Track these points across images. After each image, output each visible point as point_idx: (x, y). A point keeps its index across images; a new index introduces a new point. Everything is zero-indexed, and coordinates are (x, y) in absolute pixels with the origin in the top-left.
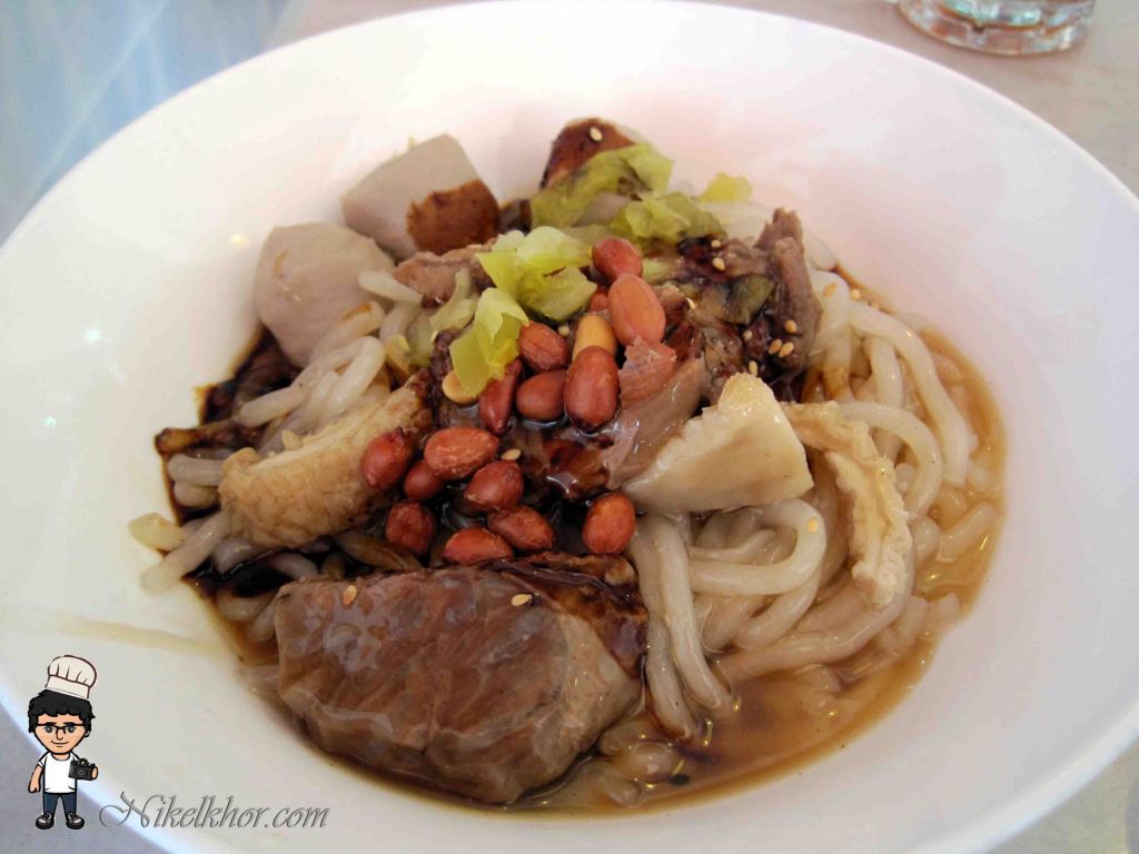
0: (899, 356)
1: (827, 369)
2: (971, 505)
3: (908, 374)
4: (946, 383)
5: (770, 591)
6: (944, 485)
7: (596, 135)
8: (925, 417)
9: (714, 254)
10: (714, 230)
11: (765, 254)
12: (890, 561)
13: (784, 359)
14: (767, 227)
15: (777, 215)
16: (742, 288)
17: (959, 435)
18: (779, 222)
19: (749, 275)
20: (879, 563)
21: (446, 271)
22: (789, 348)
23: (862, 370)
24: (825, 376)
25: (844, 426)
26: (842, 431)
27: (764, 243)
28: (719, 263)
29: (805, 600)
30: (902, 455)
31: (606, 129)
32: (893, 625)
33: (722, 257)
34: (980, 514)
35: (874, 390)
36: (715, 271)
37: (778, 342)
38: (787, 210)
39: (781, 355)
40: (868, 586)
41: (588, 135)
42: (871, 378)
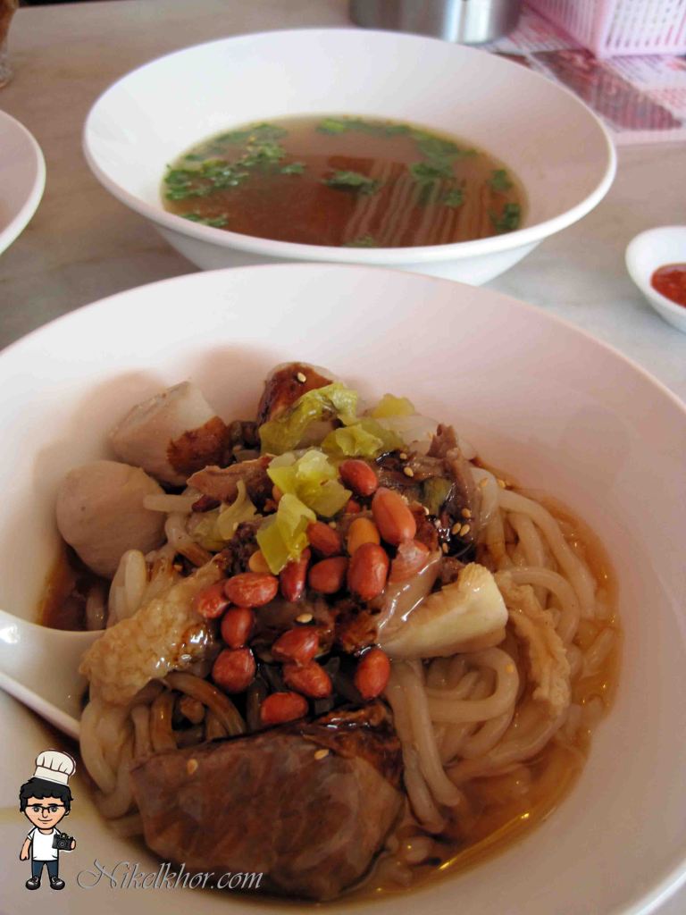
0: (536, 525)
1: (489, 542)
2: (600, 631)
3: (543, 537)
4: (569, 541)
5: (481, 718)
6: (582, 620)
7: (302, 378)
8: (559, 569)
9: (404, 465)
10: (399, 446)
11: (439, 461)
12: (558, 685)
13: (464, 537)
14: (434, 439)
15: (440, 430)
16: (428, 487)
17: (584, 579)
18: (442, 435)
19: (431, 478)
20: (551, 687)
21: (229, 480)
22: (467, 529)
23: (511, 537)
24: (490, 548)
25: (517, 590)
26: (517, 594)
27: (434, 452)
28: (409, 472)
29: (506, 719)
30: (549, 600)
31: (308, 371)
32: (562, 728)
33: (410, 466)
34: (606, 636)
35: (524, 554)
36: (407, 477)
37: (458, 526)
38: (447, 425)
39: (462, 534)
40: (545, 704)
41: (296, 378)
42: (519, 544)
